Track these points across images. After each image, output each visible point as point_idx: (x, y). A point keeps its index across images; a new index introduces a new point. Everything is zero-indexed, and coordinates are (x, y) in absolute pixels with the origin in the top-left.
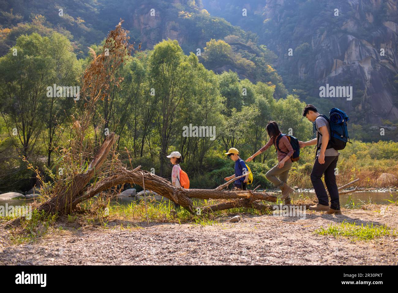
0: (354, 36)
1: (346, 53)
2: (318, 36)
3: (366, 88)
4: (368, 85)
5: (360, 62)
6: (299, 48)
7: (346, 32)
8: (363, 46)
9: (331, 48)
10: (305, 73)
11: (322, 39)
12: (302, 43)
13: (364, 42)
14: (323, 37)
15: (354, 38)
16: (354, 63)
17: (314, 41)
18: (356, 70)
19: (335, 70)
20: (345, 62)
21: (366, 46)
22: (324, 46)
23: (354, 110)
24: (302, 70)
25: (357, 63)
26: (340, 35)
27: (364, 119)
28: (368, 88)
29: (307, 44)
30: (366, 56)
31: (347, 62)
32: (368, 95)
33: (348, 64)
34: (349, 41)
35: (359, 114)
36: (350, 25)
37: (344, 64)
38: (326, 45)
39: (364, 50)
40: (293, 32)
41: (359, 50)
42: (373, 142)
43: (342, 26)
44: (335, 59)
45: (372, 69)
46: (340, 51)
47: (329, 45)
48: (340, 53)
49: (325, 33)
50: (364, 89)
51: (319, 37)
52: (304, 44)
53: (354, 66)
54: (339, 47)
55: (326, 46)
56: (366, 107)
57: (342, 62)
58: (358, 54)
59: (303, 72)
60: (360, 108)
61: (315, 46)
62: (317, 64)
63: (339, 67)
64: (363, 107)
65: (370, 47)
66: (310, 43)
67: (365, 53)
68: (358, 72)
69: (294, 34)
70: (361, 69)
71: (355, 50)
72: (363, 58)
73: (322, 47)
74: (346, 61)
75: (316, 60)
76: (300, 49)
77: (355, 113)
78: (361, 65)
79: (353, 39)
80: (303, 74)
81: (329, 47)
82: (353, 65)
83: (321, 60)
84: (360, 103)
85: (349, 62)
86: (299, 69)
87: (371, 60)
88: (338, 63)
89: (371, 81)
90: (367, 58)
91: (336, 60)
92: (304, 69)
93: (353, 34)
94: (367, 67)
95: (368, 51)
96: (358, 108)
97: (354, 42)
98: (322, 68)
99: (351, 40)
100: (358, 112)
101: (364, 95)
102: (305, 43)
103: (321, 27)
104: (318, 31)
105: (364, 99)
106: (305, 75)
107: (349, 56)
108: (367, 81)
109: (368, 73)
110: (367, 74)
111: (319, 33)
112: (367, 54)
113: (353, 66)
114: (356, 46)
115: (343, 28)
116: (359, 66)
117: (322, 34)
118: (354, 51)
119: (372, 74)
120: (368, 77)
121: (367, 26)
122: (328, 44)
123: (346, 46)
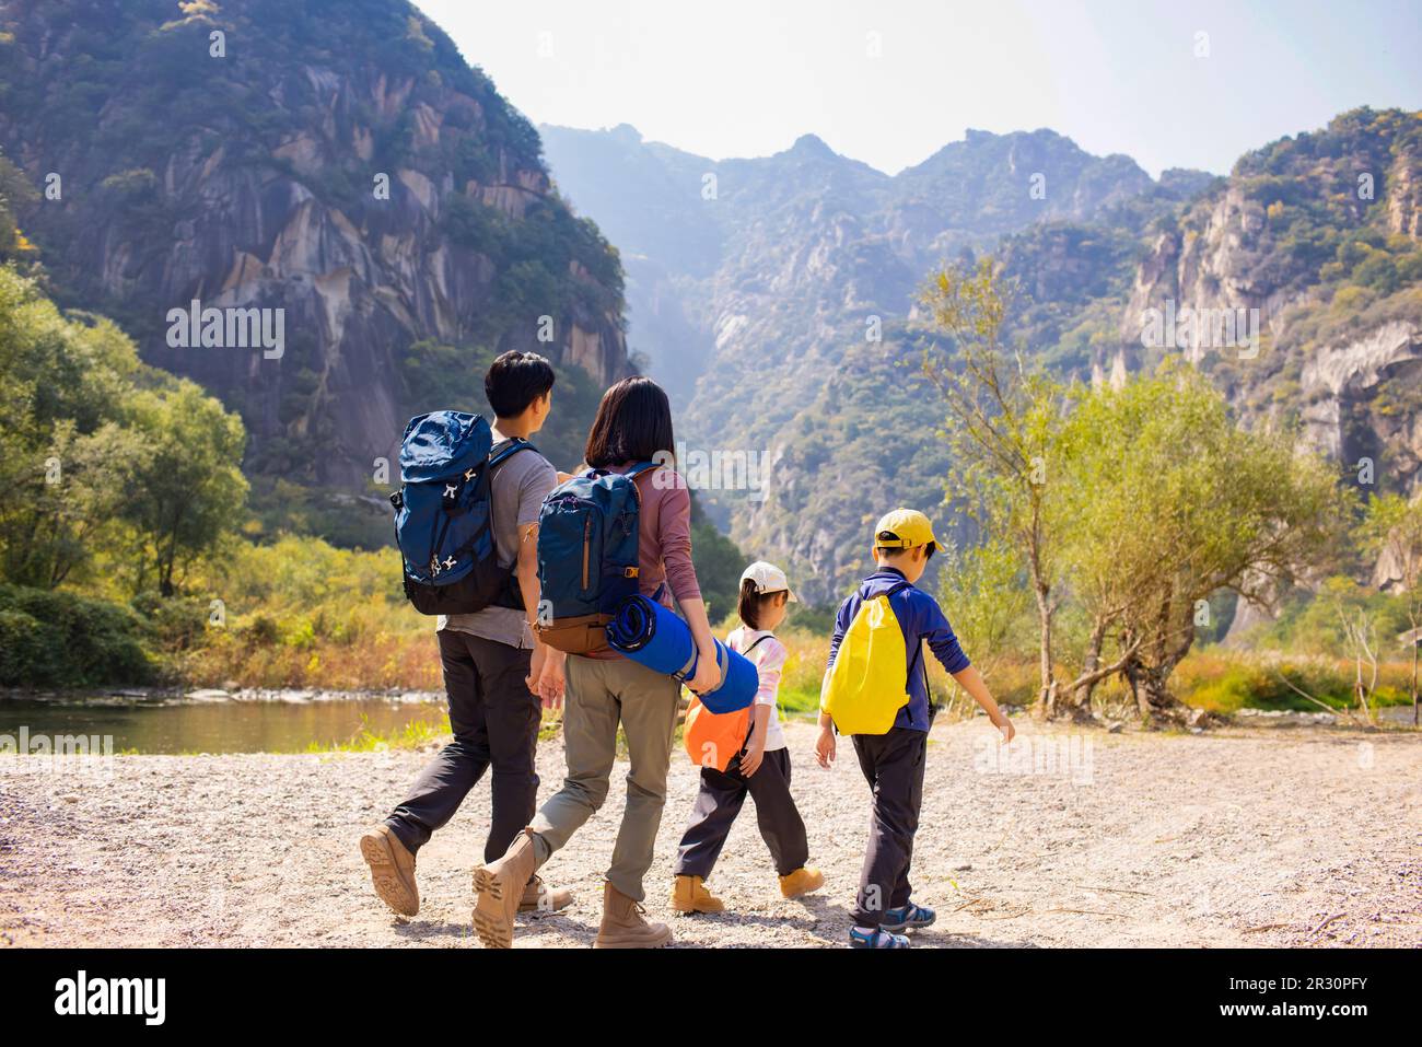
0: (311, 190)
1: (278, 240)
2: (192, 158)
3: (327, 368)
4: (332, 357)
5: (318, 278)
6: (117, 178)
7: (286, 169)
8: (334, 230)
9: (232, 209)
10: (127, 275)
11: (206, 173)
12: (131, 167)
13: (338, 217)
14: (210, 165)
15: (310, 195)
16: (299, 279)
17: (175, 171)
18: (303, 301)
19: (237, 288)
20: (271, 271)
21: (342, 233)
22: (209, 198)
23: (284, 434)
24: (119, 264)
25: (307, 280)
26: (269, 175)
27: (309, 467)
28: (331, 368)
29: (149, 173)
30: (337, 263)
31: (276, 270)
32: (330, 390)
33: (281, 276)
34: (293, 202)
35: (296, 448)
36: (303, 151)
37: (267, 273)
38: (215, 195)
39: (334, 243)
40: (101, 113)
41: (321, 239)
42: (357, 548)
43: (278, 145)
44: (240, 250)
45: (351, 310)
46: (260, 227)
47: (226, 198)
48: (260, 235)
49: (219, 154)
50: (319, 368)
51: (196, 162)
52: (140, 171)
53: (299, 290)
54: (259, 214)
55: (219, 199)
56: (320, 428)
57: (262, 266)
58: (314, 249)
59: (121, 270)
60: (302, 427)
61: (176, 189)
62: (176, 254)
63: (249, 280)
64: (311, 428)
65: (352, 237)
66: (161, 173)
67: (337, 253)
68: (310, 310)
69: (102, 123)
70: (319, 302)
71: (308, 238)
72: (329, 267)
73: (202, 198)
74: (273, 264)
75: (177, 240)
76: (122, 186)
77: (286, 442)
78: (320, 290)
79: (307, 201)
80: (120, 278)
81: (225, 206)
82: (294, 283)
83: (191, 244)
84: (302, 413)
85: (284, 272)
86: (108, 254)
87: (351, 280)
88: (248, 267)
89: (344, 348)
90: (339, 270)
91: (245, 258)
92: (125, 260)
93: (308, 182)
94: (336, 300)
95: (346, 247)
96: (295, 428)
97: (308, 210)
98: (194, 272)
99: (301, 199)
100: (295, 441)
101: (319, 390)
102: (143, 167)
103: (208, 130)
104: (196, 140)
105: (316, 401)
106: (129, 282)
107: (287, 252)
108: (331, 344)
109: (337, 321)
110: (332, 321)
111: (200, 149)
112: (342, 259)
113: (294, 288)
114: (313, 223)
115: (280, 153)
116: (314, 291)
117: (207, 154)
118: (303, 240)
119: (349, 324)
120: (337, 332)
121: (351, 166)
122: (225, 194)
123: (281, 215)
